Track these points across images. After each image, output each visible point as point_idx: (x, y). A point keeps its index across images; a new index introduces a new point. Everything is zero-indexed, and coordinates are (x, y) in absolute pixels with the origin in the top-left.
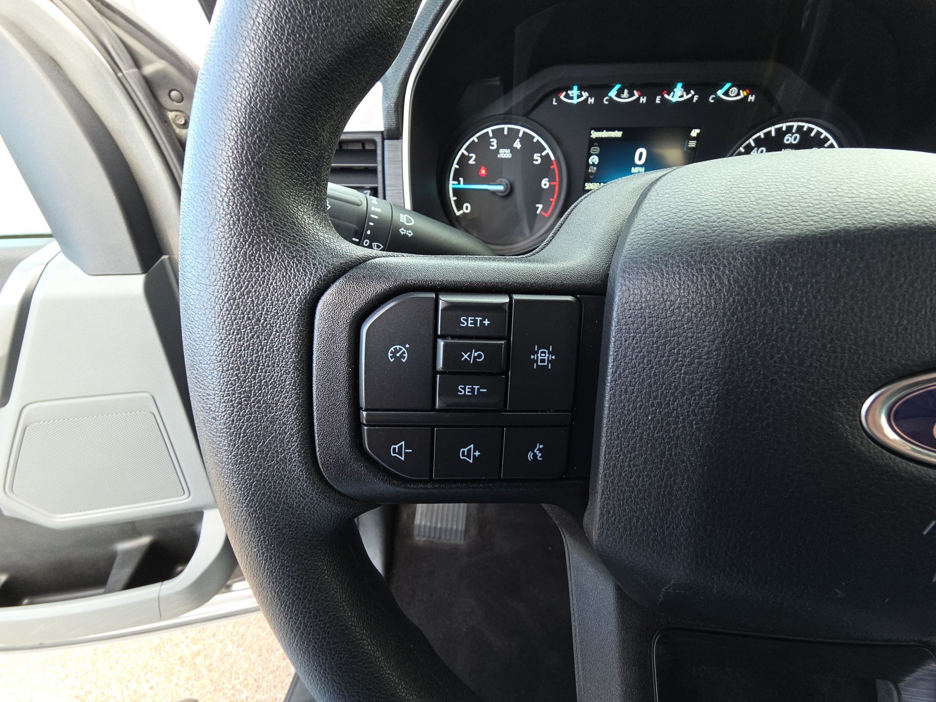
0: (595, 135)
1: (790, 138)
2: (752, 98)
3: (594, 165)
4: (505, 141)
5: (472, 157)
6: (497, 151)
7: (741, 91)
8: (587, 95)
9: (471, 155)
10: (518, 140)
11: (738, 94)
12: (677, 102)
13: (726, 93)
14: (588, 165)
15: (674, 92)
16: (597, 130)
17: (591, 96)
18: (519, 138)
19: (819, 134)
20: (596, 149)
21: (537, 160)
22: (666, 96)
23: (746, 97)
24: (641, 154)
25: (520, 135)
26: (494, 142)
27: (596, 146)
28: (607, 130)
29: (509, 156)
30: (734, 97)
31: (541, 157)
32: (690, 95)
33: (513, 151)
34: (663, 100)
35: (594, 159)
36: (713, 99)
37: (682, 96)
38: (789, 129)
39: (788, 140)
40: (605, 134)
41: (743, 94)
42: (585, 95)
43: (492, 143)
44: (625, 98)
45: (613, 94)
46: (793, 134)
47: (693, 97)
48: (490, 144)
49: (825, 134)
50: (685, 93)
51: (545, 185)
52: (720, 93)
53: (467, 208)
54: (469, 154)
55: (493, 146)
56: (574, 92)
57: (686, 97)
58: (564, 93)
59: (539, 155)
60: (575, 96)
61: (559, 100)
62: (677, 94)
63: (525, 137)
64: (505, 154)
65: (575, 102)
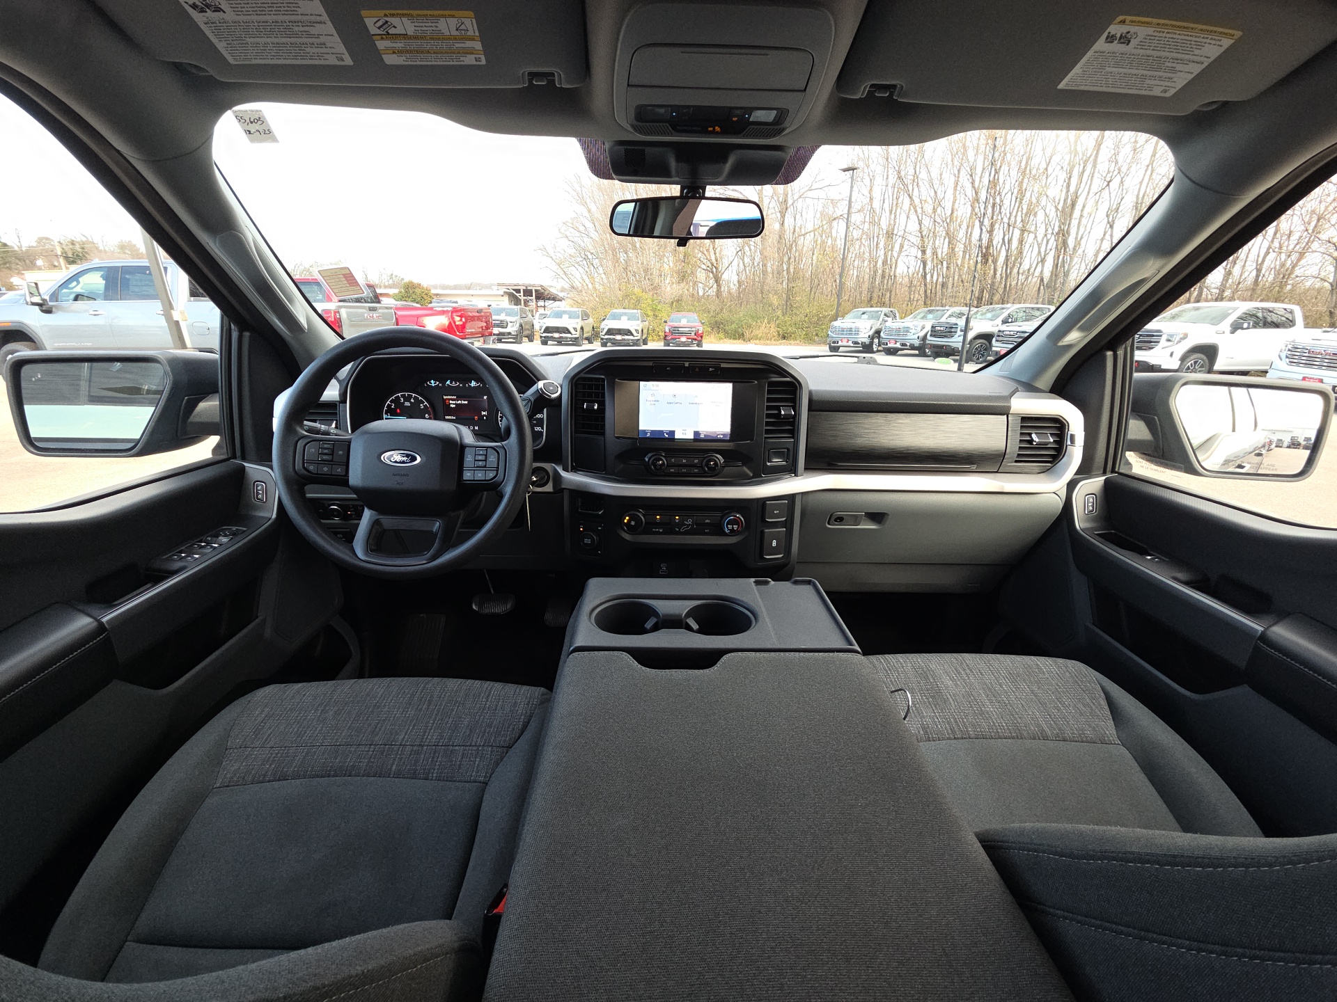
4: (408, 399)
6: (404, 403)
16: (444, 395)
18: (412, 398)
28: (450, 396)
31: (423, 405)
33: (411, 403)
42: (438, 383)
44: (454, 384)
45: (448, 382)
48: (400, 400)
51: (427, 417)
61: (427, 384)
62: (473, 384)
63: (415, 398)
64: (407, 404)
65: (433, 385)
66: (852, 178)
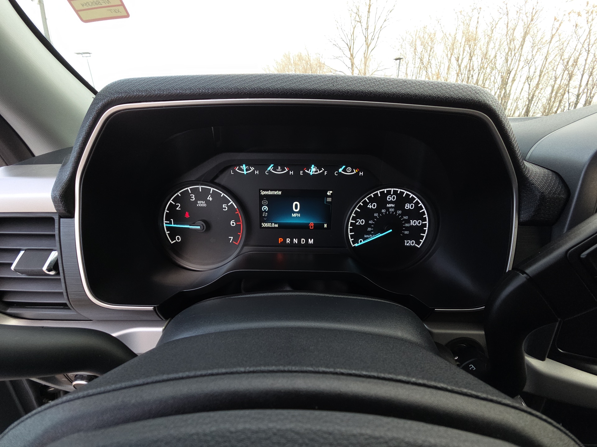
0: (263, 193)
1: (390, 198)
2: (361, 174)
3: (265, 211)
4: (202, 196)
5: (178, 205)
6: (196, 202)
8: (254, 169)
11: (353, 171)
12: (314, 175)
13: (344, 170)
14: (261, 212)
15: (311, 169)
16: (264, 190)
17: (256, 169)
18: (210, 194)
19: (408, 196)
20: (265, 202)
21: (225, 208)
22: (306, 171)
23: (358, 173)
24: (296, 206)
25: (211, 192)
26: (193, 196)
27: (265, 200)
28: (271, 190)
29: (205, 205)
30: (350, 173)
31: (227, 206)
32: (321, 171)
33: (207, 202)
34: (304, 172)
35: (265, 208)
36: (336, 174)
37: (316, 171)
38: (389, 192)
39: (389, 199)
40: (270, 193)
41: (355, 171)
42: (252, 169)
44: (279, 172)
45: (270, 168)
46: (392, 195)
47: (324, 172)
48: (190, 198)
49: (412, 196)
50: (318, 170)
51: (233, 224)
52: (340, 170)
53: (178, 239)
54: (176, 203)
55: (192, 199)
56: (244, 167)
57: (319, 172)
58: (238, 168)
60: (245, 169)
61: (235, 171)
62: (313, 170)
63: (214, 194)
64: (201, 204)
65: (245, 172)
66: (400, 63)
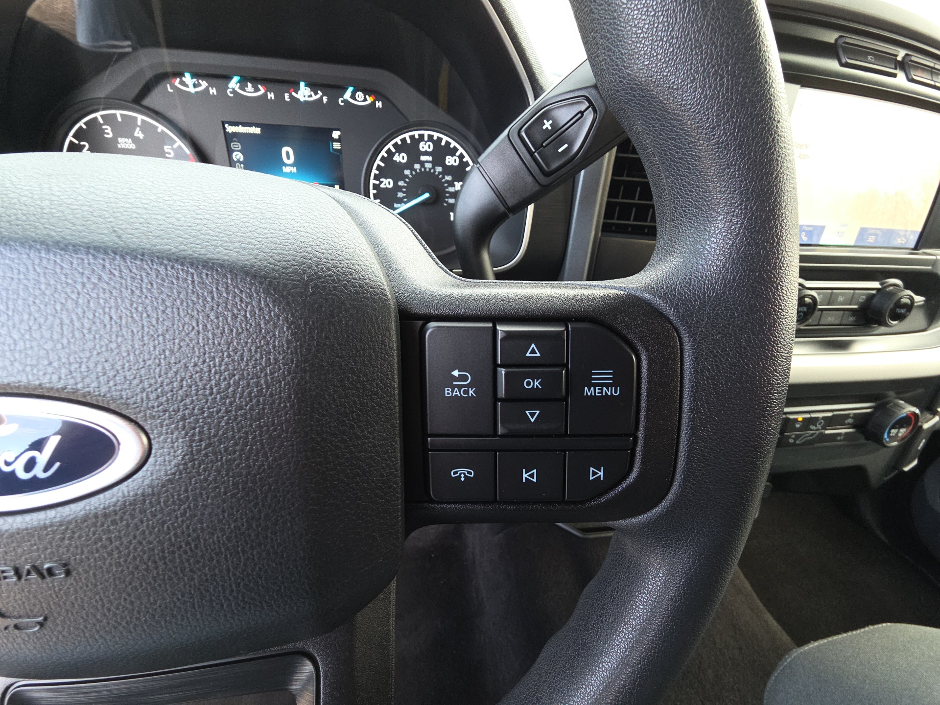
0: (230, 129)
2: (379, 104)
3: (239, 161)
4: (124, 128)
5: (84, 146)
6: (115, 140)
7: (367, 97)
8: (207, 84)
9: (82, 143)
10: (138, 129)
11: (365, 100)
12: (306, 102)
13: (353, 97)
14: (233, 163)
15: (301, 90)
17: (210, 85)
18: (138, 126)
19: (448, 143)
20: (237, 145)
21: (169, 153)
22: (294, 94)
23: (373, 103)
24: (288, 153)
25: (139, 123)
26: (108, 129)
27: (235, 141)
28: (244, 126)
29: (132, 146)
30: (361, 101)
31: (173, 149)
32: (318, 96)
34: (291, 97)
35: (238, 156)
36: (341, 102)
37: (310, 96)
38: (422, 137)
39: (423, 147)
40: (241, 129)
41: (370, 100)
42: (204, 84)
43: (106, 131)
44: (250, 92)
46: (426, 142)
47: (321, 98)
49: (453, 144)
50: (312, 93)
52: (347, 96)
54: (80, 141)
55: (108, 134)
56: (189, 80)
57: (314, 98)
58: (178, 80)
59: (170, 147)
60: (190, 84)
61: (173, 87)
62: (304, 93)
63: (146, 126)
64: (126, 143)
65: (192, 90)
